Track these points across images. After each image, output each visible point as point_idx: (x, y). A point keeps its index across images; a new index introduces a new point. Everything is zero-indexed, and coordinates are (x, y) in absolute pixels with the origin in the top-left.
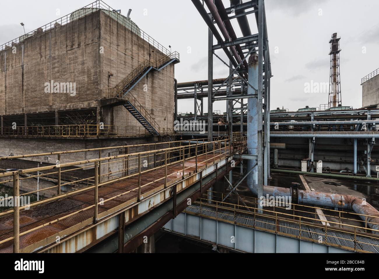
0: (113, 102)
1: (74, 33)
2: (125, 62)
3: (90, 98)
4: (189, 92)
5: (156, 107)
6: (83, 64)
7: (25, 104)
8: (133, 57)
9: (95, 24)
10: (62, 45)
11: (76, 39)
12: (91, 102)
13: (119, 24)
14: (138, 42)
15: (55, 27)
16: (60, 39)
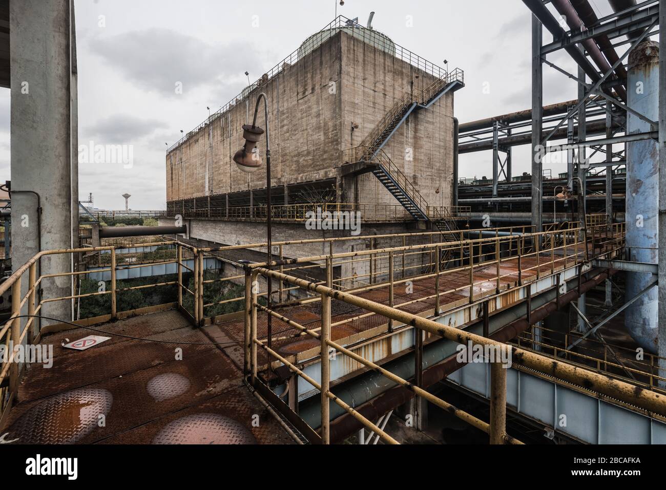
0: (358, 169)
1: (306, 73)
2: (374, 103)
3: (328, 164)
4: (481, 139)
5: (421, 170)
6: (318, 115)
7: (251, 179)
8: (386, 93)
9: (334, 53)
10: (292, 94)
11: (309, 81)
12: (328, 170)
13: (366, 45)
14: (393, 67)
15: (284, 69)
16: (289, 85)
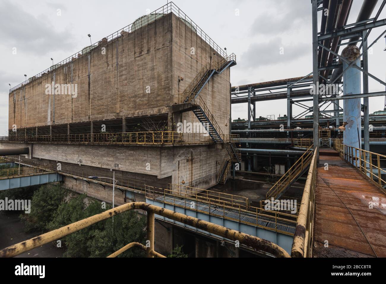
0: (186, 108)
1: (143, 39)
3: (161, 104)
6: (153, 69)
7: (92, 112)
10: (130, 53)
11: (145, 45)
12: (161, 108)
15: (122, 35)
16: (127, 46)
